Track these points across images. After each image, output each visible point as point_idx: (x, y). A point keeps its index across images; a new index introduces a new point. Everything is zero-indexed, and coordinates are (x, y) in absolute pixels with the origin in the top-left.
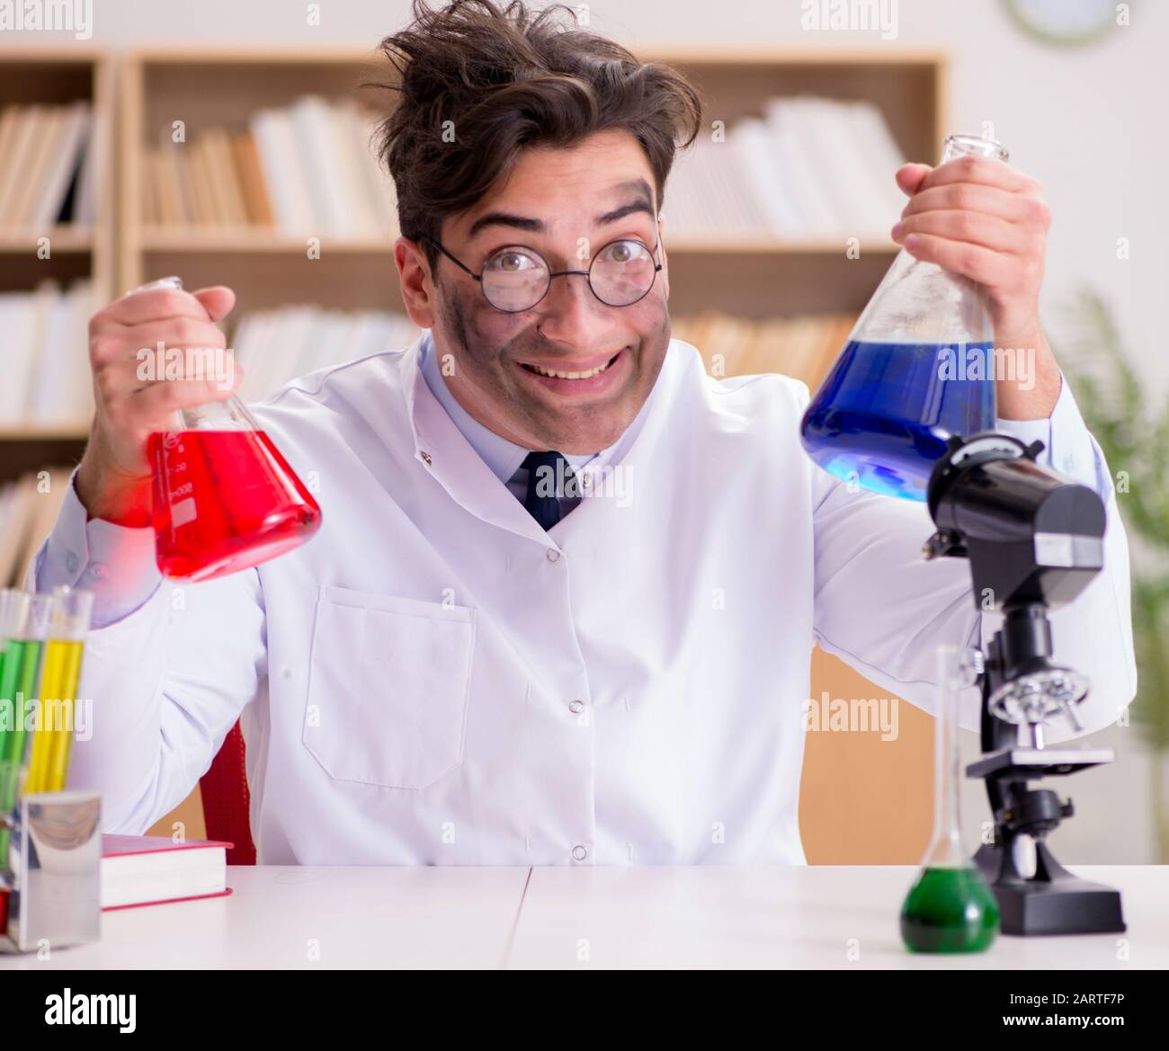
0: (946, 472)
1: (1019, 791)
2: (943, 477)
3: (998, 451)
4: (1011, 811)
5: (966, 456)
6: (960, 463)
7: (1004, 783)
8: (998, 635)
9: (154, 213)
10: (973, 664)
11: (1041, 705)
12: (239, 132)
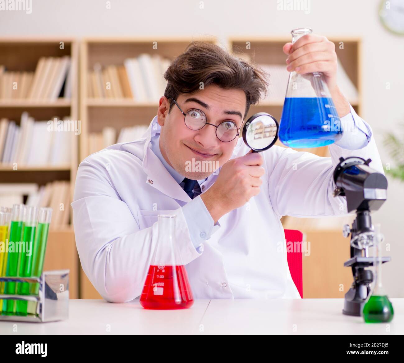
0: (339, 169)
1: (361, 271)
2: (338, 170)
3: (356, 162)
4: (358, 277)
5: (346, 164)
6: (344, 166)
7: (357, 268)
8: (354, 221)
9: (92, 94)
10: (346, 230)
11: (367, 243)
12: (121, 66)
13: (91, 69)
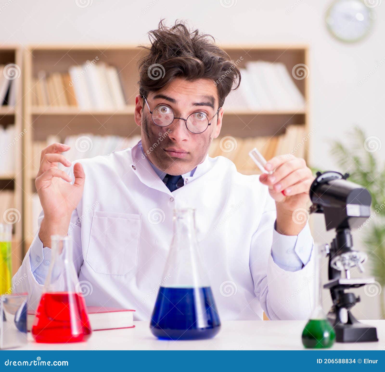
1: (341, 293)
2: (315, 186)
3: (333, 177)
4: (339, 300)
5: (323, 179)
6: (320, 181)
7: (336, 290)
8: (334, 240)
10: (325, 250)
11: (349, 264)
12: (65, 74)
13: (35, 76)
